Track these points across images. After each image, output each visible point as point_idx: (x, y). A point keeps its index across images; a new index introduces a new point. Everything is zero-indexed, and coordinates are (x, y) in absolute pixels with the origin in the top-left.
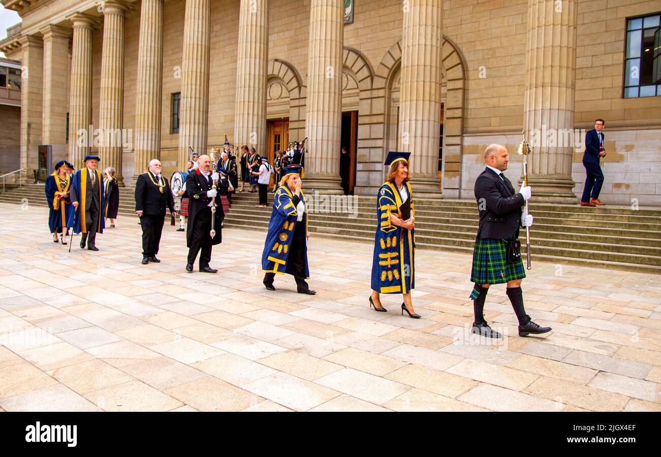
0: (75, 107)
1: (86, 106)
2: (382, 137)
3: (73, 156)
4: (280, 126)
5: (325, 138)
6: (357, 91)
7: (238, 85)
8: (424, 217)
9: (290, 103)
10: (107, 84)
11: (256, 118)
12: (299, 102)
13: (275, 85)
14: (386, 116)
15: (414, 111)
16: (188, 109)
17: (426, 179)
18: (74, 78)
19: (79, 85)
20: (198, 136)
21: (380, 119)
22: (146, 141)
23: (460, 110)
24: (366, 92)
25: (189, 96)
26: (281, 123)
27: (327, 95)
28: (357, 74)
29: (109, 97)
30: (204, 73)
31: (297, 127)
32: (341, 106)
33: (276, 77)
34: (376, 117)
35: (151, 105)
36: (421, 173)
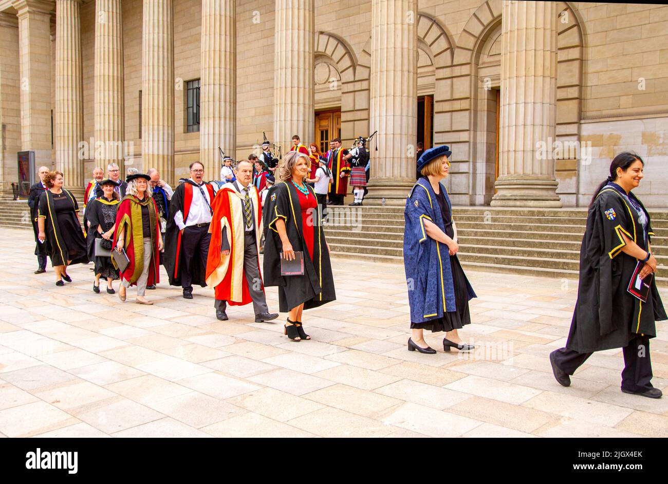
0: (62, 101)
1: (76, 101)
2: (468, 128)
3: (62, 165)
4: (327, 119)
5: (398, 131)
6: (431, 69)
7: (278, 66)
8: (550, 233)
9: (342, 87)
10: (102, 71)
11: (301, 108)
12: (354, 86)
13: (320, 64)
14: (472, 100)
15: (522, 91)
16: (211, 99)
17: (540, 182)
18: (59, 63)
19: (66, 74)
20: (225, 135)
21: (465, 104)
22: (156, 143)
23: (576, 89)
24: (445, 69)
25: (212, 82)
26: (328, 114)
27: (399, 74)
28: (431, 47)
29: (106, 88)
30: (230, 52)
31: (352, 119)
32: (417, 90)
33: (321, 55)
34: (459, 101)
35: (161, 96)
36: (533, 173)
